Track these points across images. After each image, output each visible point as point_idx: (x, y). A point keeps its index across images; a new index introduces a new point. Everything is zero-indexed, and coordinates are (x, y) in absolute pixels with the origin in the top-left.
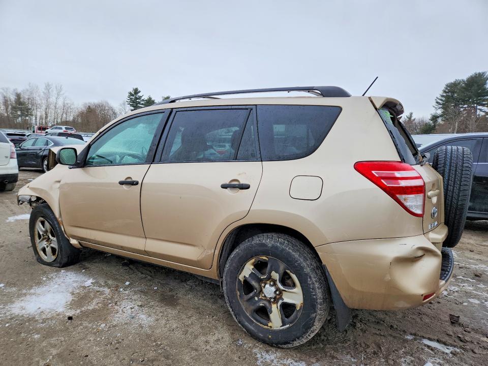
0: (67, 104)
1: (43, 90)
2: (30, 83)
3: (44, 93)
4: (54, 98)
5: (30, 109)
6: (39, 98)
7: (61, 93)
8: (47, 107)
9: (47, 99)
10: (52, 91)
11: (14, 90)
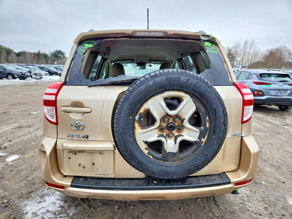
0: (256, 51)
1: (243, 45)
2: (236, 42)
3: (243, 47)
4: (249, 49)
5: (234, 57)
6: (240, 50)
7: (254, 45)
8: (244, 55)
9: (244, 50)
10: (248, 45)
11: (228, 48)
